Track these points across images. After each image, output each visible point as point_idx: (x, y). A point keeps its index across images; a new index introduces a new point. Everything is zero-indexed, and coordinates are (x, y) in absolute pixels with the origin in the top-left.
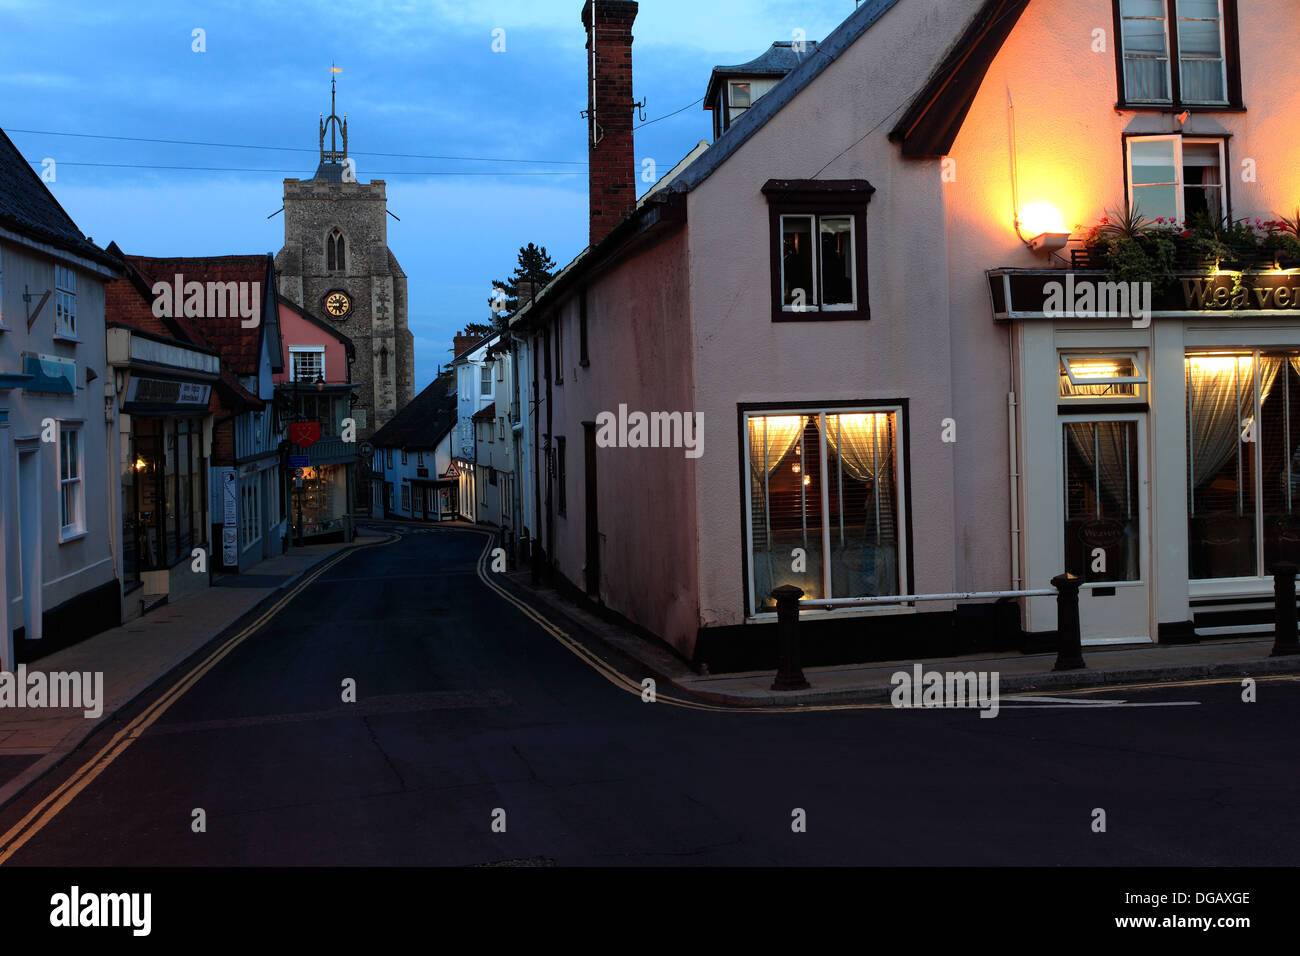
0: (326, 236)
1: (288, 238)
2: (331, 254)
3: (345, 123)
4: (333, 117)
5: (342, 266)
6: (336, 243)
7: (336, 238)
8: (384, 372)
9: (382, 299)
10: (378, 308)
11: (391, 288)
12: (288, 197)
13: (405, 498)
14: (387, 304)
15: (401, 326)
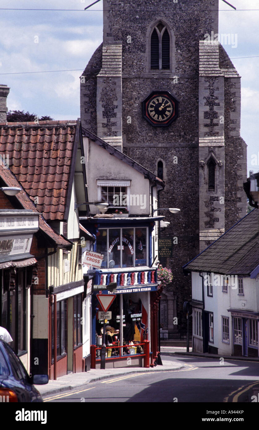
0: (149, 32)
1: (107, 34)
2: (154, 52)
5: (167, 65)
6: (160, 39)
7: (161, 34)
8: (212, 186)
9: (211, 103)
10: (206, 113)
11: (222, 90)
13: (225, 330)
14: (215, 108)
15: (232, 134)
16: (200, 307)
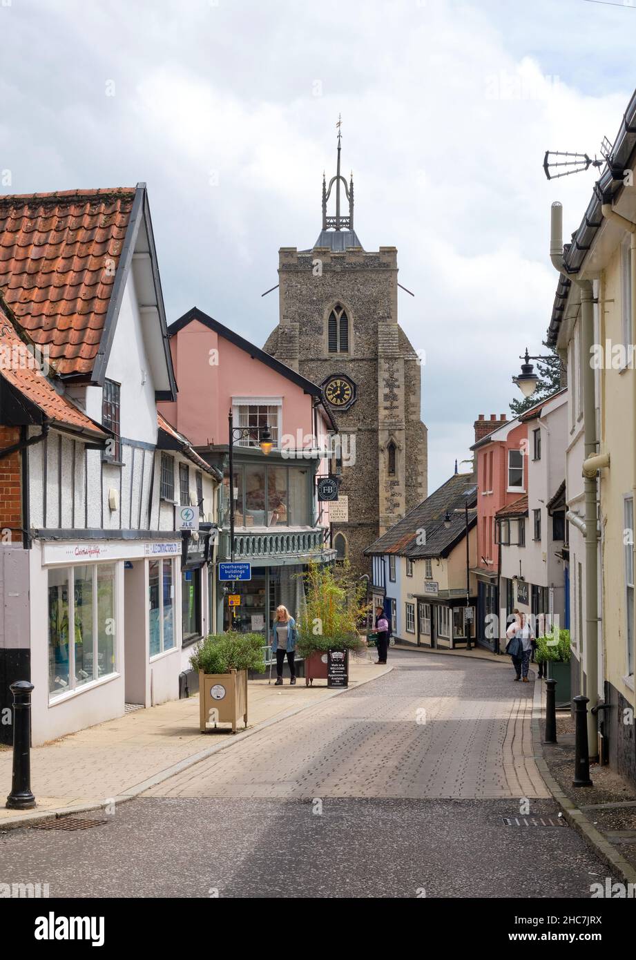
0: (326, 315)
1: (284, 316)
2: (332, 334)
3: (352, 184)
4: (338, 177)
5: (345, 349)
6: (338, 321)
7: (338, 316)
8: (392, 469)
9: (391, 384)
10: (386, 396)
11: (402, 372)
12: (285, 269)
13: (410, 617)
14: (396, 391)
15: (413, 417)
16: (381, 593)
